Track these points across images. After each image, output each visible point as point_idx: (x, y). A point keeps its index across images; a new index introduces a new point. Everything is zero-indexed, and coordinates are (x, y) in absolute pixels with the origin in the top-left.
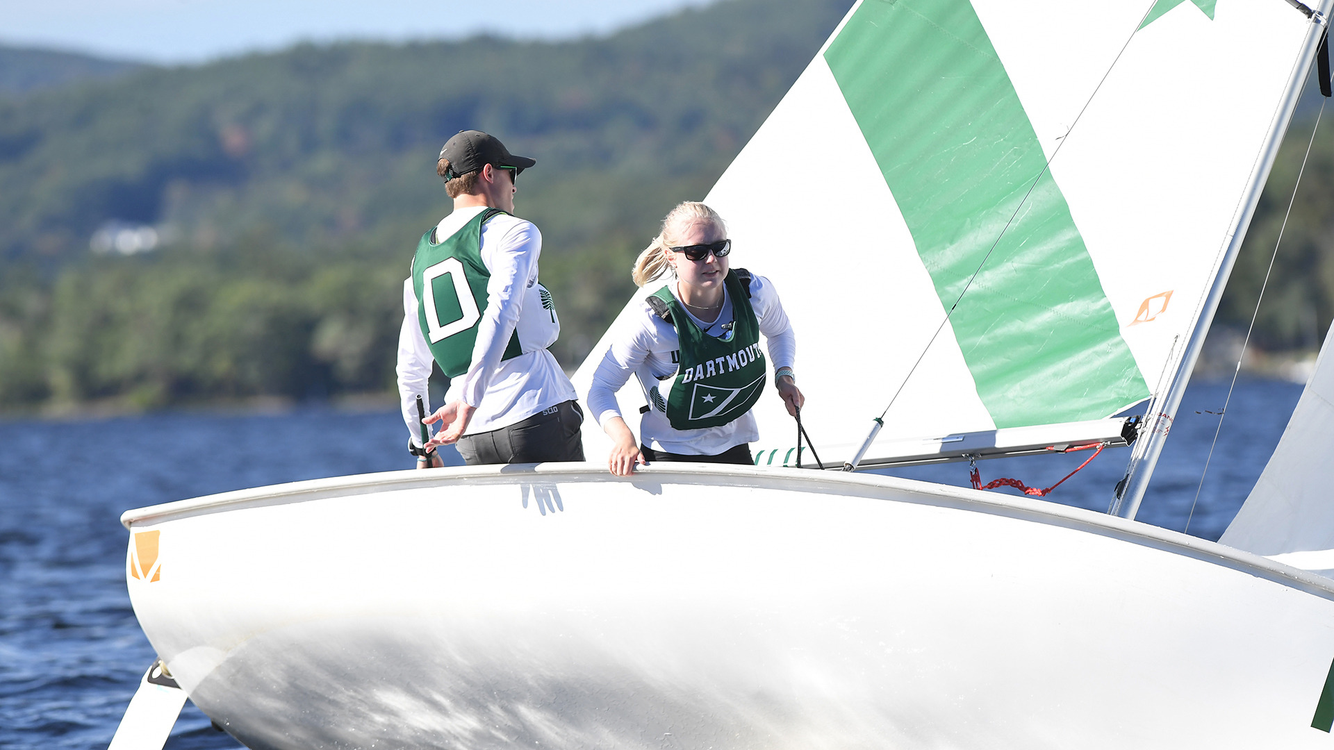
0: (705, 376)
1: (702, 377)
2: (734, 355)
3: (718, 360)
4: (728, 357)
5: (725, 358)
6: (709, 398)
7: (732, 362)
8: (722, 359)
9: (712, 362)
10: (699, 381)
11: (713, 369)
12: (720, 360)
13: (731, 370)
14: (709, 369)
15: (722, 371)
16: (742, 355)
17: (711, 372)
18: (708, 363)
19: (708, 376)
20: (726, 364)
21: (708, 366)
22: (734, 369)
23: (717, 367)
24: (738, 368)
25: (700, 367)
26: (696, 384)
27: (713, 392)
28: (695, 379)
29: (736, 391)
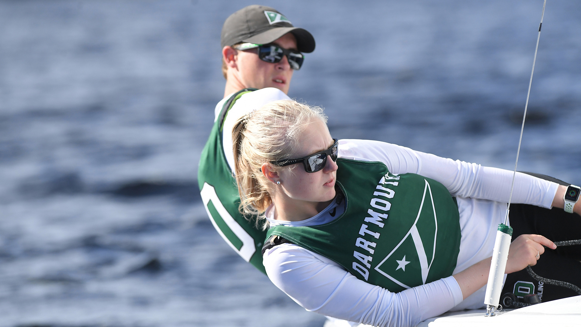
0: (371, 255)
1: (370, 259)
2: (370, 211)
3: (362, 232)
4: (367, 219)
5: (366, 223)
6: (402, 264)
7: (375, 218)
8: (364, 227)
9: (359, 240)
10: (373, 264)
11: (367, 243)
12: (363, 230)
13: (382, 225)
14: (365, 247)
15: (377, 235)
16: (377, 203)
17: (369, 246)
18: (358, 244)
19: (372, 251)
20: (372, 227)
21: (361, 246)
22: (384, 221)
23: (368, 238)
24: (385, 216)
25: (356, 254)
26: (377, 268)
27: (398, 256)
28: (369, 266)
29: (414, 232)
